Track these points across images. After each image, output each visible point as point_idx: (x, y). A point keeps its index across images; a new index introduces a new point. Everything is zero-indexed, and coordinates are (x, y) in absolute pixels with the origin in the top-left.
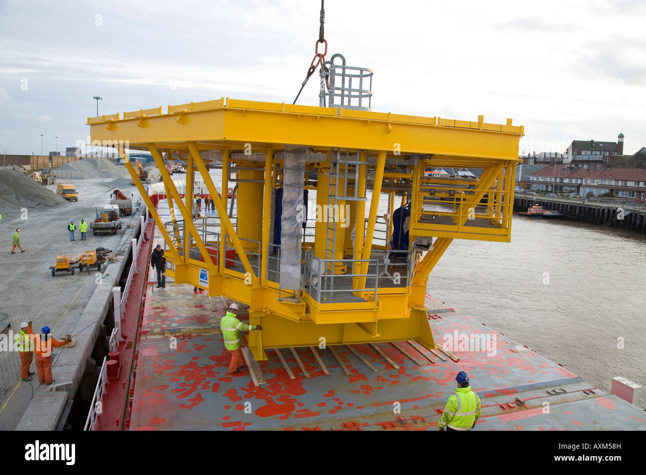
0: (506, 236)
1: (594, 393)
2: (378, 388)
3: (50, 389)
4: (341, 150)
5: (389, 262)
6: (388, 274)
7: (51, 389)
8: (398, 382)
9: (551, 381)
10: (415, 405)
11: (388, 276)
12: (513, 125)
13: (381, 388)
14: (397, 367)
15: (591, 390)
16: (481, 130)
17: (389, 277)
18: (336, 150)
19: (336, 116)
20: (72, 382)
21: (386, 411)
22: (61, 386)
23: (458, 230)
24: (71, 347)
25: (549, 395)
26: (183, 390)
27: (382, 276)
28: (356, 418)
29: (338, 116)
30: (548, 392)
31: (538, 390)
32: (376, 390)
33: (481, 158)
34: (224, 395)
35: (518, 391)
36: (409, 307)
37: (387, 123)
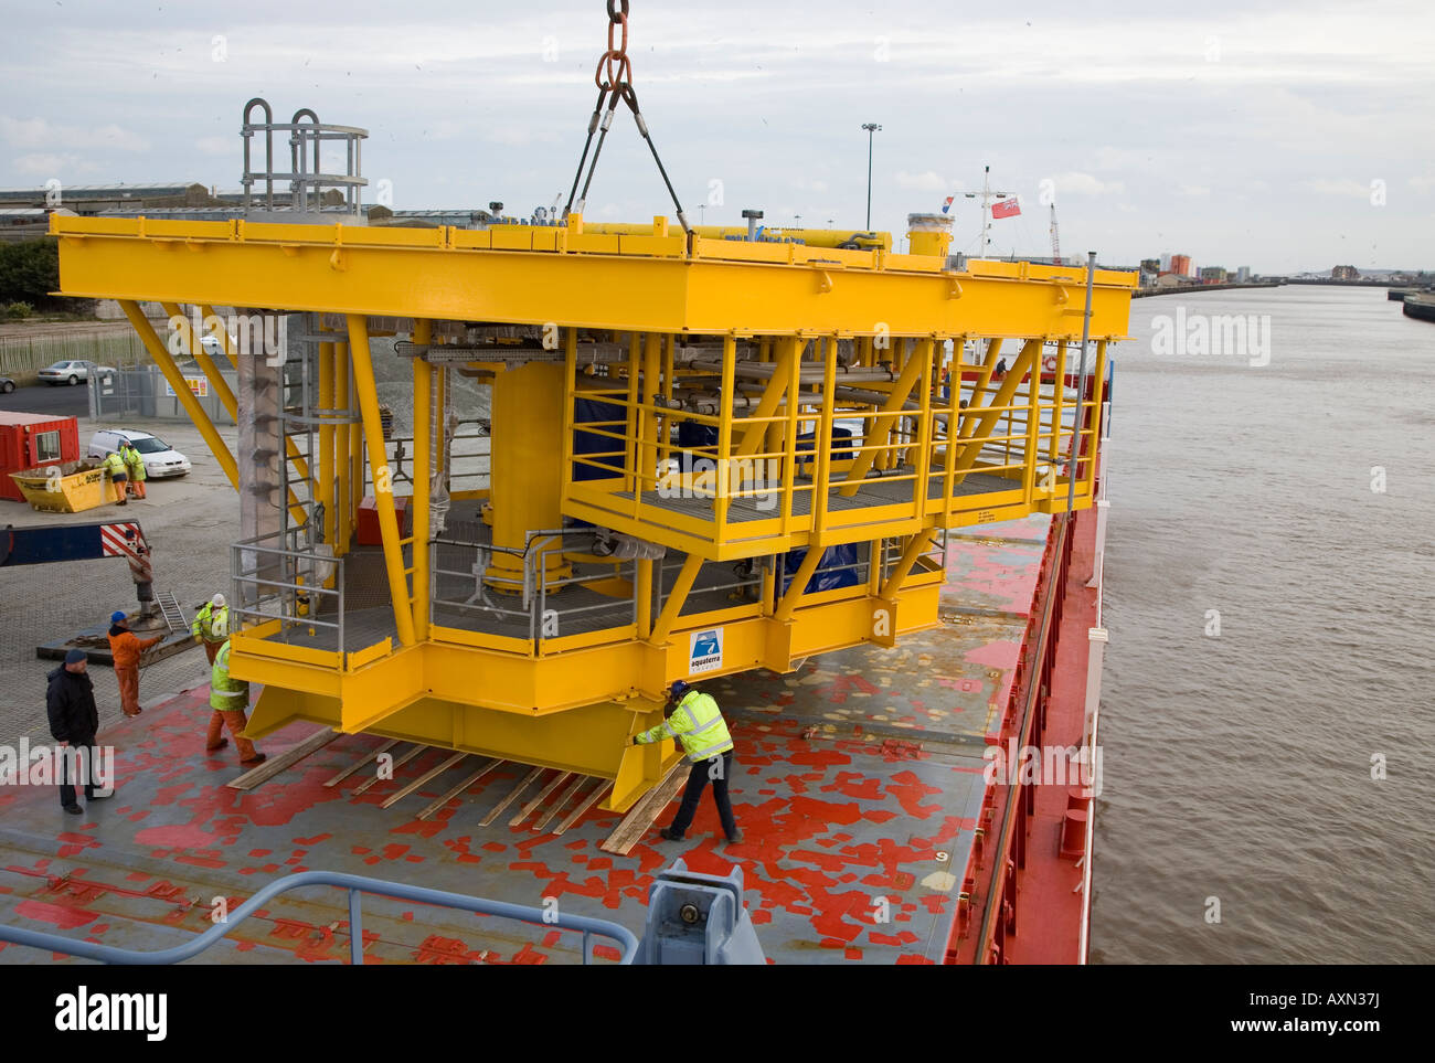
5: (484, 572)
6: (487, 600)
8: (477, 859)
11: (485, 604)
17: (486, 609)
19: (232, 240)
27: (473, 604)
36: (608, 696)
37: (333, 249)
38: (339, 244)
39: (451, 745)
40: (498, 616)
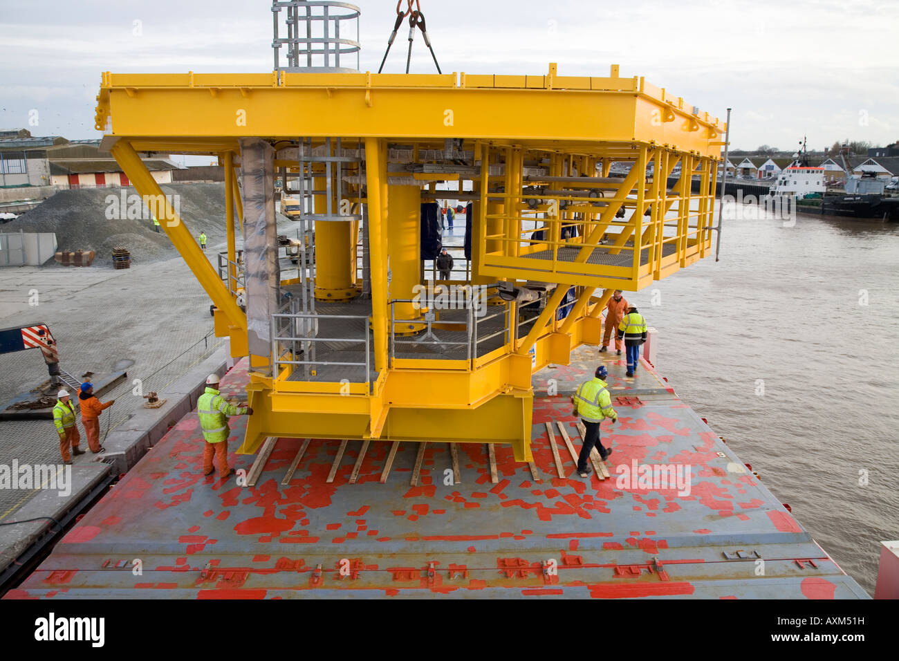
0: (631, 279)
1: (814, 566)
2: (436, 512)
3: (97, 458)
4: (343, 141)
5: (433, 318)
6: (435, 337)
7: (99, 459)
8: (477, 505)
9: (743, 535)
10: (473, 547)
11: (433, 340)
12: (620, 77)
13: (443, 512)
14: (495, 480)
15: (813, 561)
16: (550, 89)
17: (435, 343)
18: (335, 140)
19: (275, 86)
20: (124, 453)
21: (420, 550)
22: (110, 456)
23: (553, 268)
24: (154, 408)
25: (724, 560)
26: (180, 481)
27: (424, 341)
28: (368, 554)
29: (278, 85)
30: (724, 555)
31: (708, 548)
32: (433, 515)
33: (605, 142)
34: (219, 496)
35: (669, 545)
36: (498, 390)
37: (364, 91)
38: (369, 86)
39: (386, 437)
40: (443, 347)
